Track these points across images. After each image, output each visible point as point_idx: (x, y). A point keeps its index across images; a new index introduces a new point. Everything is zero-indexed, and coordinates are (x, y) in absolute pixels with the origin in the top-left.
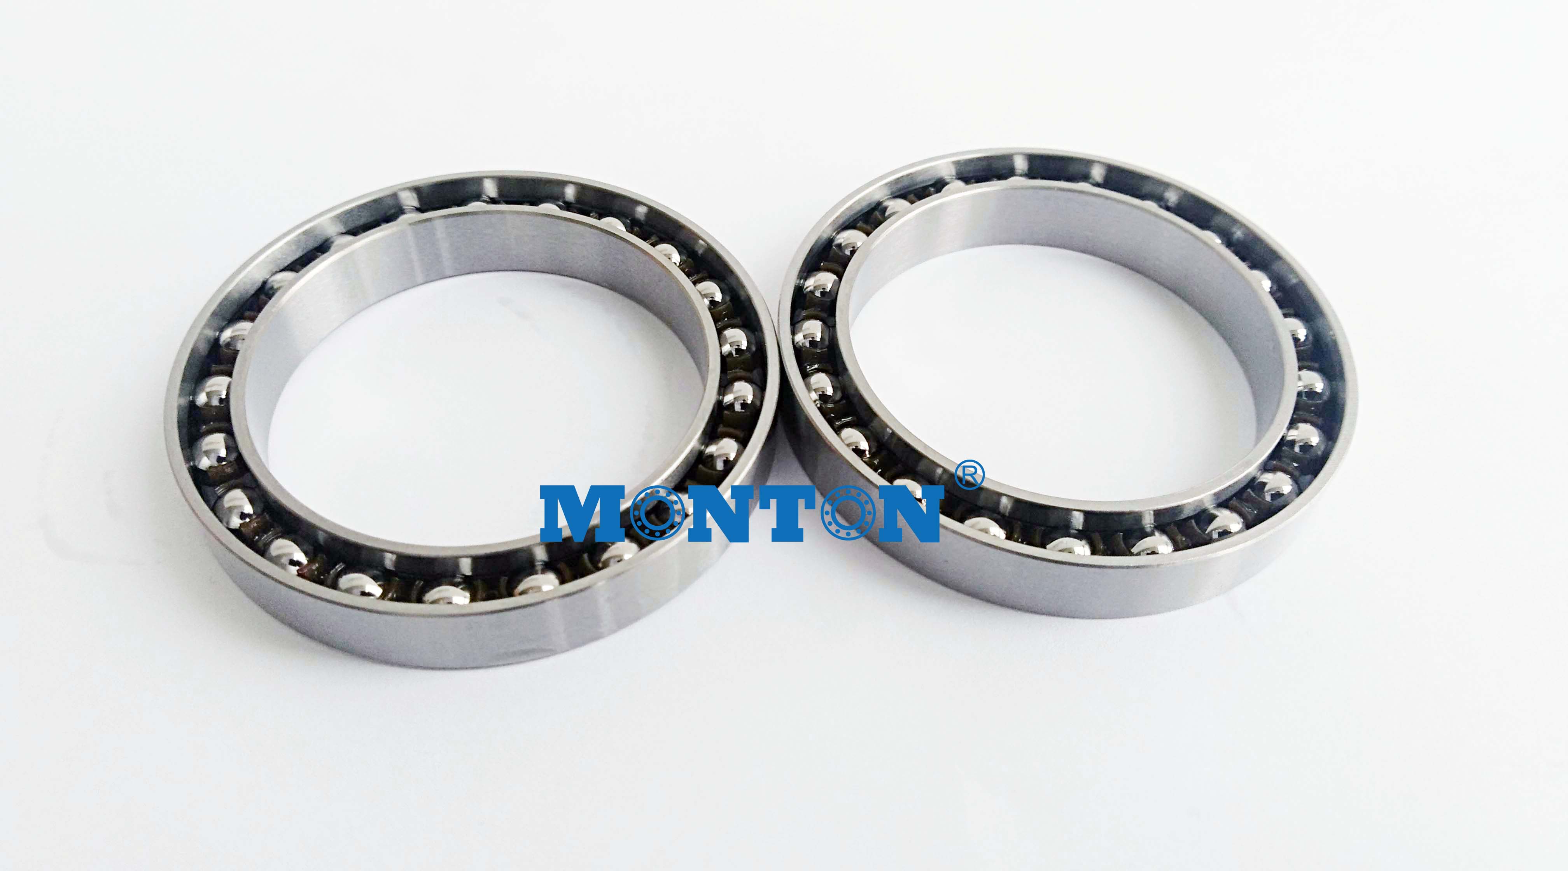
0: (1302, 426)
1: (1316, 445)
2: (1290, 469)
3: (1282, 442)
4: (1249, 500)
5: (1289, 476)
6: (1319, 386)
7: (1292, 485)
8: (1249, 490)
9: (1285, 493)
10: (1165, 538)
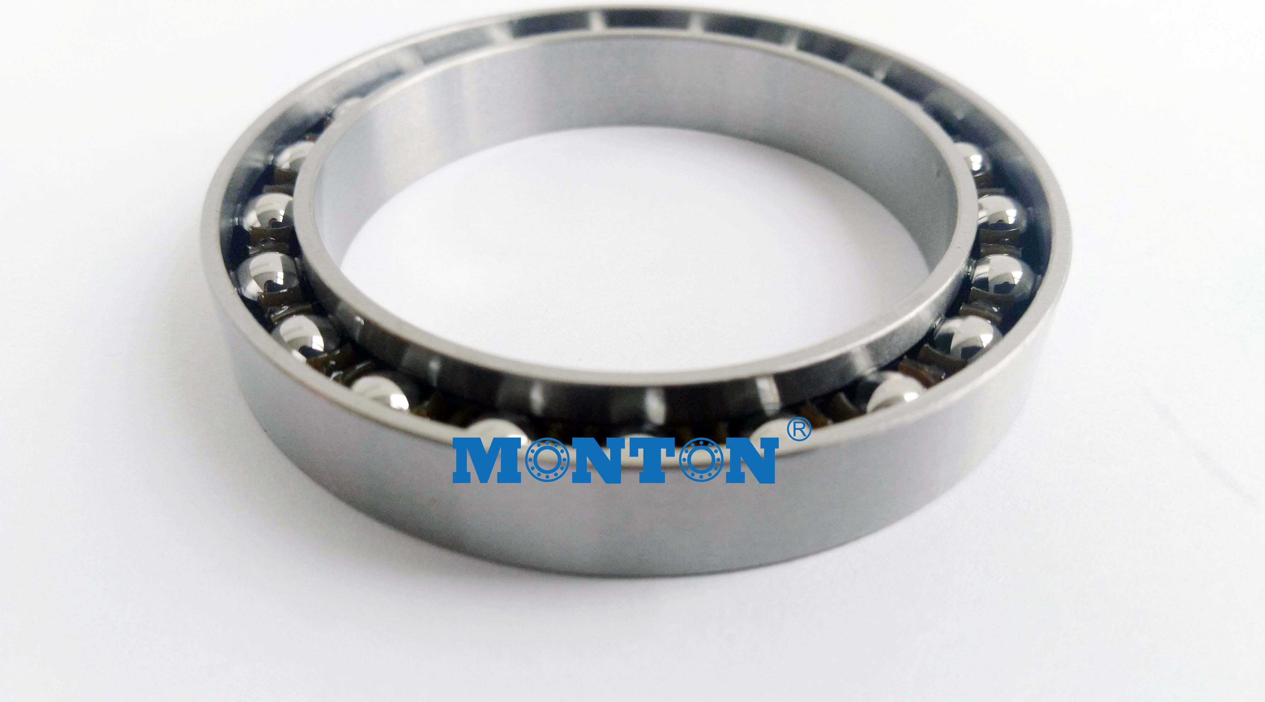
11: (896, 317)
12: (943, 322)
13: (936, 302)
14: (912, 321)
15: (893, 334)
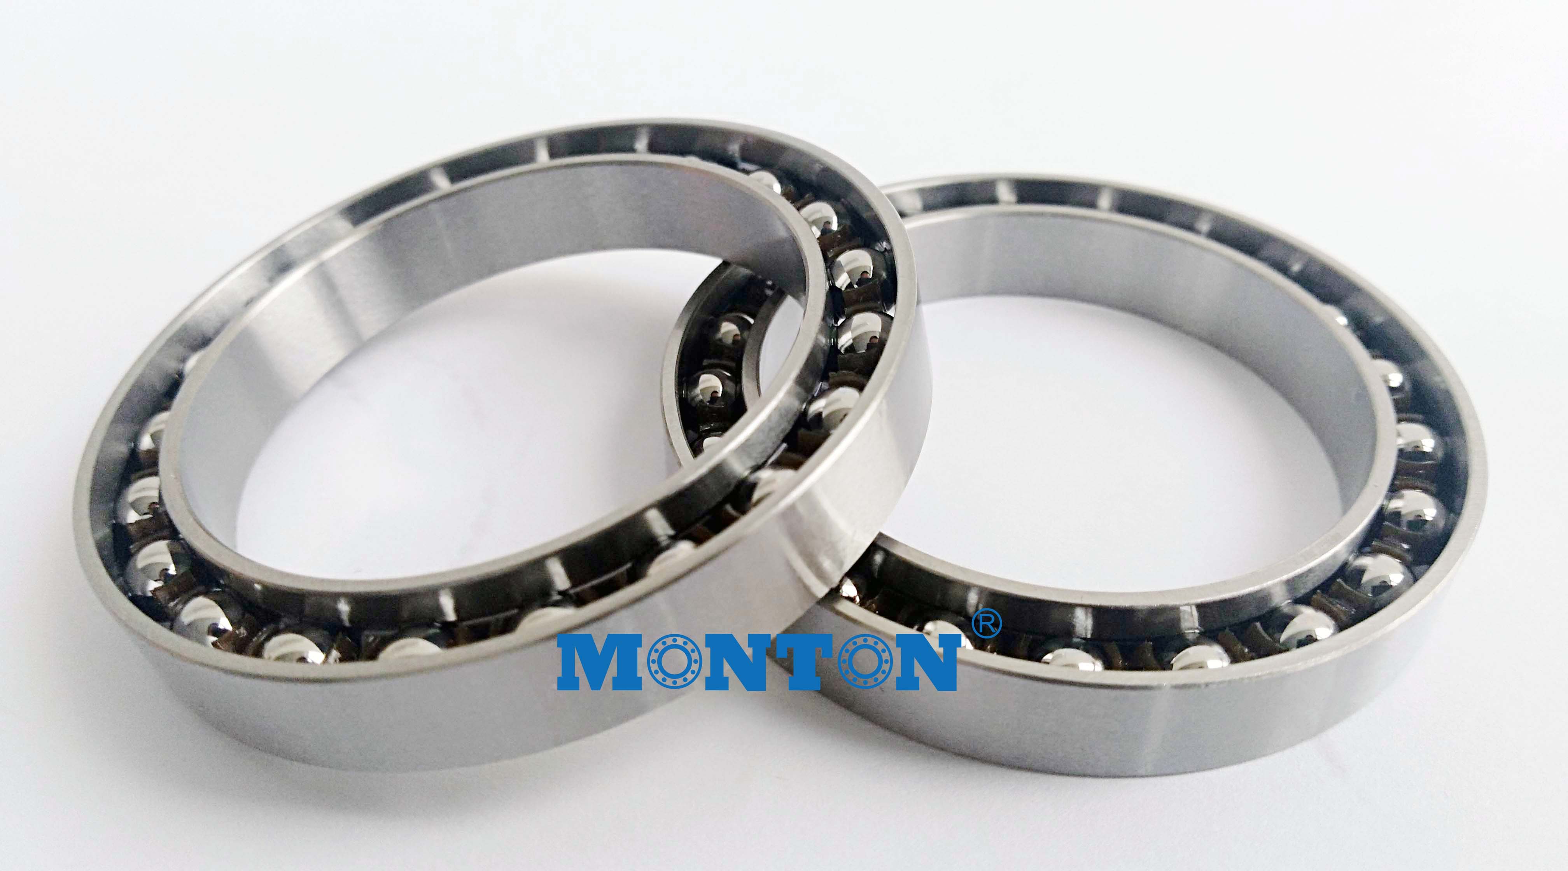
0: (1408, 493)
1: (1431, 519)
2: (1398, 551)
3: (1381, 515)
4: (1340, 595)
5: (1399, 561)
6: (1428, 443)
7: (1404, 574)
8: (1339, 580)
9: (1394, 584)
10: (1217, 649)
11: (1315, 557)
12: (1357, 557)
13: (1352, 541)
14: (1328, 560)
15: (1310, 571)
